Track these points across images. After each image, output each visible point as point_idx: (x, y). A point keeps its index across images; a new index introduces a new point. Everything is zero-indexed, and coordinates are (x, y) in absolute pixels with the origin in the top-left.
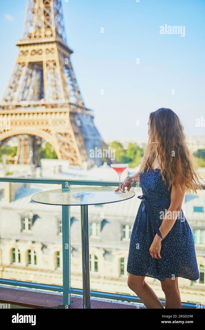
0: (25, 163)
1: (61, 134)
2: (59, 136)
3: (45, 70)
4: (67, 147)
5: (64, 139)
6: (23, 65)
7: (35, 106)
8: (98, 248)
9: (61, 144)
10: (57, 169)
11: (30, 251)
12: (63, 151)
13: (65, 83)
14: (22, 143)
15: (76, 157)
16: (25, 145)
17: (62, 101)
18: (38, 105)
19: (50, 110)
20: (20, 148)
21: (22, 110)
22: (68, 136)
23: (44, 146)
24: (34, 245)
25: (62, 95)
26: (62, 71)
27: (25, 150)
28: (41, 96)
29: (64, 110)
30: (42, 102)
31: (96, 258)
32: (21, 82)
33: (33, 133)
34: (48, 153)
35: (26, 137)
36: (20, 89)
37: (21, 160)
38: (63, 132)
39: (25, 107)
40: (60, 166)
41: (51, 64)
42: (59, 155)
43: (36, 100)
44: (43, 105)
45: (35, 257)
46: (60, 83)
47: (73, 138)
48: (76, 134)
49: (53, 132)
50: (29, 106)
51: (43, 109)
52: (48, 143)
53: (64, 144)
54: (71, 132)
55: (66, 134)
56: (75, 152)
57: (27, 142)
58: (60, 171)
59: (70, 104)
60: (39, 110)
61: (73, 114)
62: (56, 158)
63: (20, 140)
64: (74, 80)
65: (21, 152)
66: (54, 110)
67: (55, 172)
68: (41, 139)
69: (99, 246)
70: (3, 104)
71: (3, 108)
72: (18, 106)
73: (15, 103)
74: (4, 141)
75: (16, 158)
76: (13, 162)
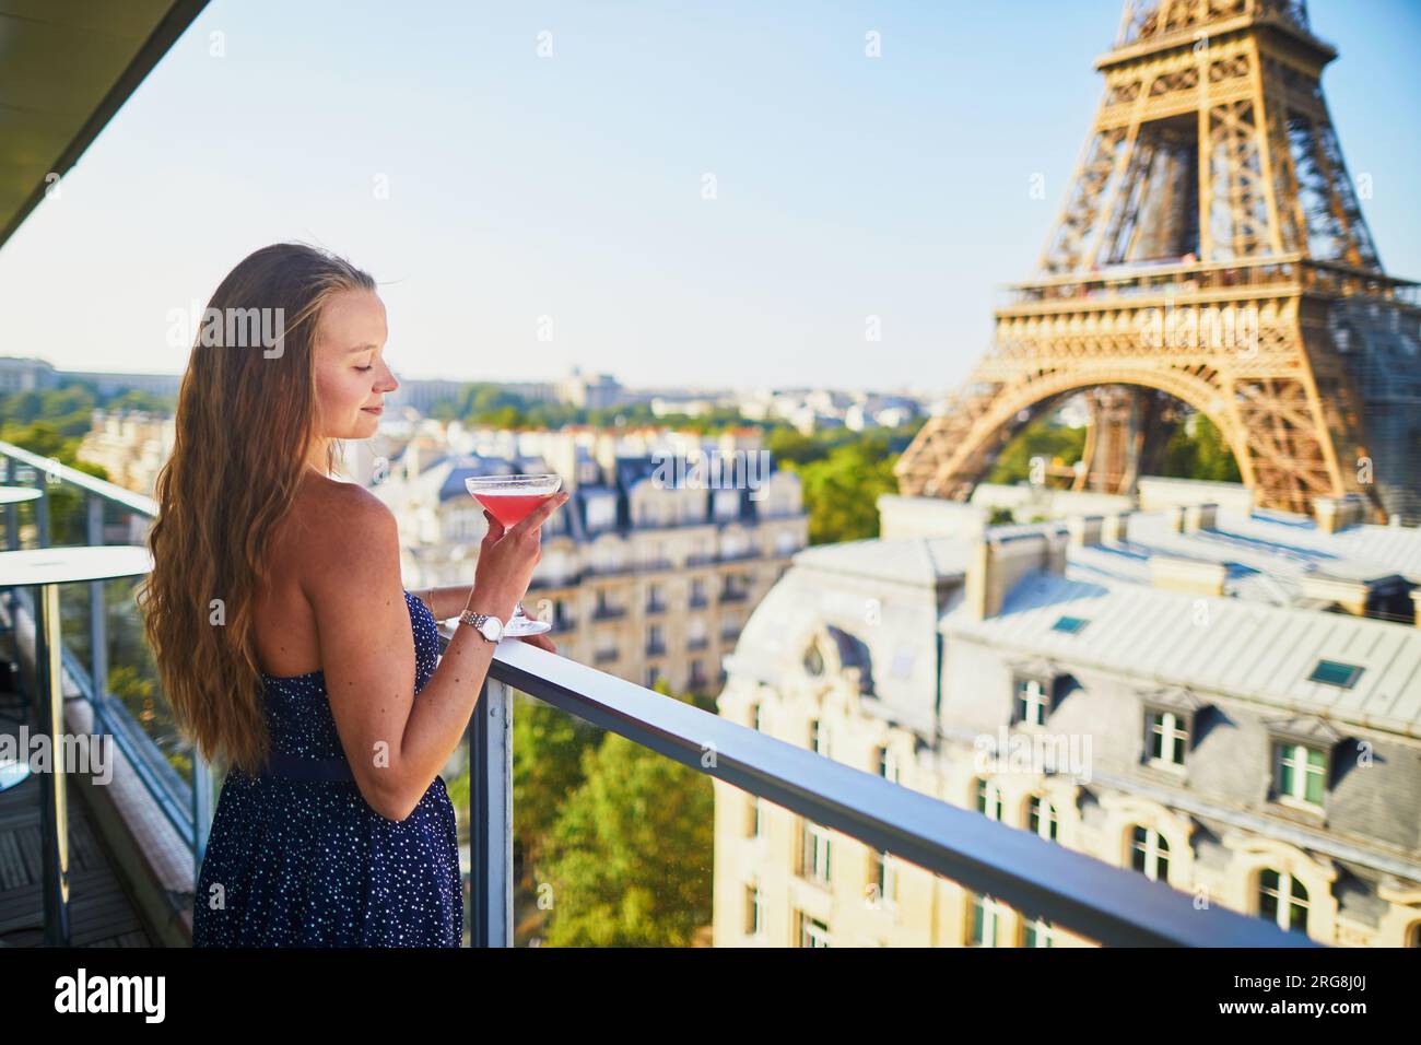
0: (1113, 489)
1: (1260, 386)
2: (1252, 391)
3: (1206, 144)
4: (1281, 434)
5: (1269, 404)
6: (1120, 135)
7: (1157, 282)
9: (1254, 421)
10: (1193, 517)
11: (1035, 802)
12: (1267, 449)
13: (1288, 188)
14: (1107, 414)
15: (1323, 475)
16: (1115, 425)
17: (1275, 253)
18: (1169, 279)
19: (1216, 293)
20: (1098, 432)
21: (1108, 299)
22: (1288, 393)
23: (1191, 429)
24: (1051, 783)
25: (1271, 232)
26: (1277, 138)
27: (1115, 441)
28: (1186, 239)
29: (1277, 290)
30: (1188, 264)
32: (1109, 200)
33: (1148, 381)
34: (1204, 454)
35: (1120, 393)
36: (1103, 225)
37: (1099, 479)
38: (1266, 375)
39: (1120, 286)
41: (1231, 119)
42: (1245, 464)
43: (1158, 259)
44: (1189, 276)
45: (1054, 825)
46: (1265, 185)
47: (1313, 403)
48: (1324, 385)
49: (1226, 378)
50: (1135, 282)
51: (1191, 292)
52: (1206, 422)
53: (1268, 422)
54: (1304, 376)
55: (1279, 386)
56: (1318, 456)
57: (1123, 415)
59: (1306, 264)
60: (1171, 294)
61: (1314, 307)
62: (1234, 477)
63: (1099, 405)
64: (1331, 168)
65: (1098, 449)
66: (1238, 292)
67: (1182, 529)
68: (1178, 405)
69: (1313, 844)
70: (1045, 279)
71: (1039, 293)
72: (1093, 286)
73: (1083, 274)
74: (1043, 407)
75: (1080, 470)
76: (1068, 483)
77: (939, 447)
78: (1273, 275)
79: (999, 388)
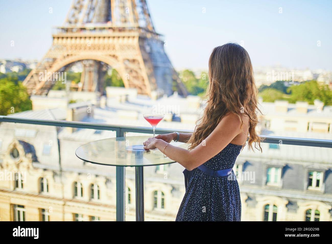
0: (90, 91)
1: (128, 60)
2: (127, 63)
4: (134, 74)
5: (132, 66)
7: (102, 29)
8: (165, 184)
9: (128, 71)
10: (124, 98)
11: (92, 185)
12: (131, 79)
14: (87, 69)
15: (145, 85)
16: (90, 72)
17: (131, 24)
18: (104, 29)
19: (117, 34)
20: (85, 74)
21: (87, 33)
22: (136, 63)
23: (110, 73)
24: (98, 179)
25: (130, 18)
27: (90, 76)
28: (108, 18)
29: (132, 34)
30: (109, 25)
31: (163, 194)
32: (86, 3)
33: (99, 59)
34: (114, 80)
35: (91, 62)
36: (85, 10)
37: (86, 88)
38: (131, 58)
39: (91, 30)
40: (127, 95)
42: (126, 83)
43: (102, 23)
44: (110, 28)
45: (99, 191)
46: (128, 4)
47: (142, 65)
48: (145, 61)
49: (121, 58)
50: (95, 29)
51: (110, 33)
52: (114, 71)
53: (131, 71)
54: (140, 58)
55: (134, 61)
56: (143, 80)
57: (92, 69)
58: (127, 100)
59: (139, 28)
60: (106, 33)
61: (142, 39)
62: (123, 86)
63: (85, 66)
65: (85, 79)
66: (122, 34)
67: (121, 101)
68: (107, 65)
70: (67, 26)
71: (67, 30)
72: (83, 29)
73: (79, 25)
74: (68, 66)
75: (80, 85)
76: (77, 89)
77: (35, 78)
78: (131, 30)
79: (54, 60)
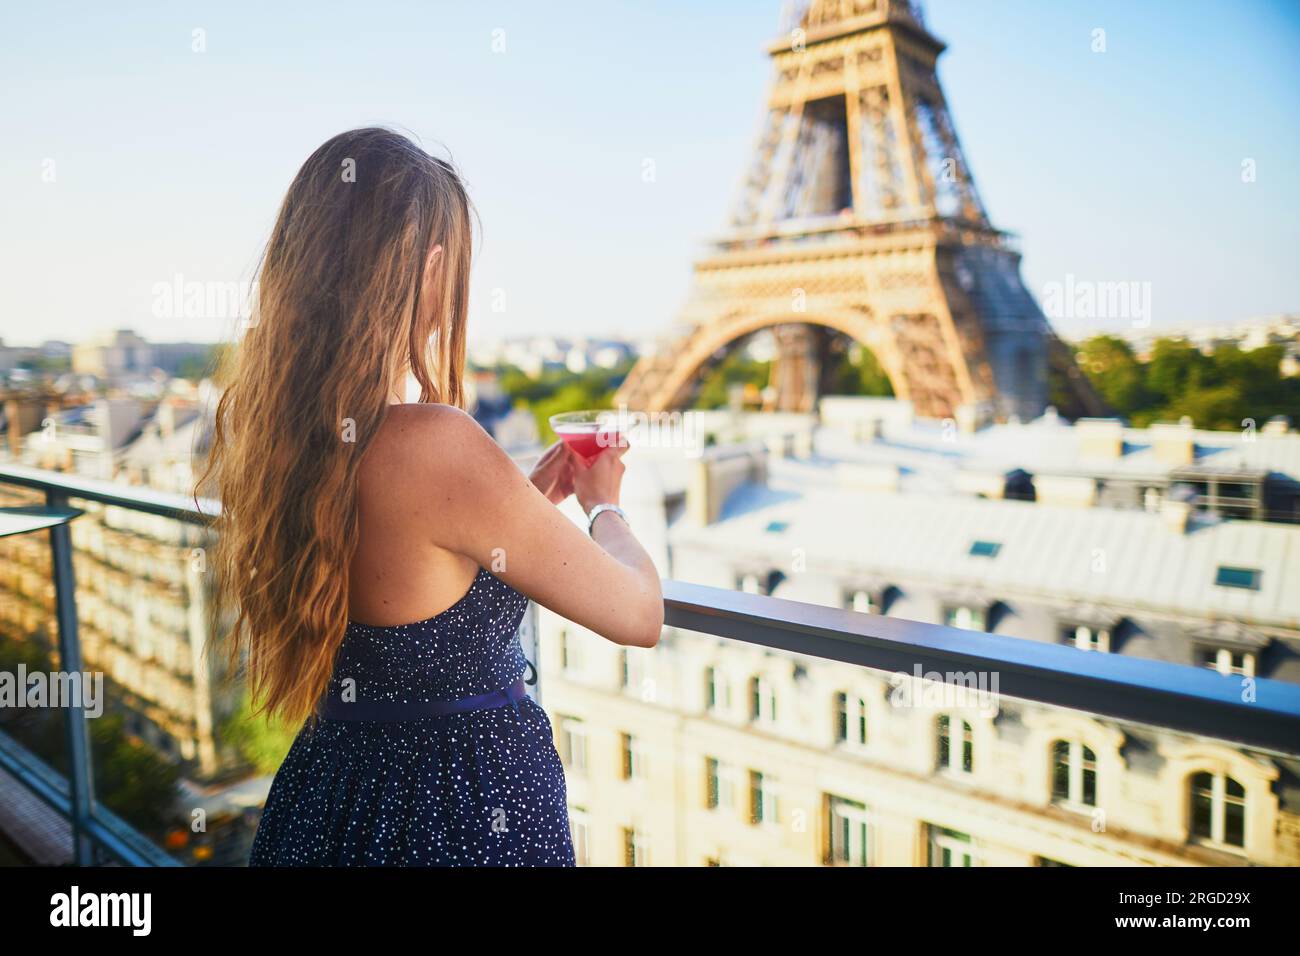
0: (797, 409)
1: (906, 318)
2: (902, 327)
3: (855, 118)
4: (923, 357)
5: (917, 334)
6: (786, 110)
7: (826, 233)
9: (906, 348)
10: (868, 429)
12: (916, 371)
13: (920, 155)
14: (789, 349)
15: (957, 390)
16: (796, 357)
17: (913, 209)
18: (831, 232)
19: (870, 242)
21: (784, 250)
22: (930, 325)
23: (855, 357)
25: (909, 191)
26: (909, 114)
27: (796, 369)
28: (843, 198)
29: (916, 238)
30: (845, 219)
32: (781, 165)
33: (822, 319)
34: (867, 378)
35: (798, 331)
36: (777, 186)
37: (786, 401)
38: (913, 310)
39: (794, 239)
40: (879, 422)
41: (874, 99)
42: (899, 383)
43: (826, 215)
44: (848, 229)
46: (902, 153)
47: (948, 329)
48: (957, 316)
49: (882, 313)
50: (806, 235)
51: (850, 242)
52: (867, 351)
53: (915, 349)
54: (939, 309)
55: (921, 319)
57: (802, 348)
58: (878, 435)
59: (937, 219)
60: (835, 244)
61: (946, 252)
62: (889, 392)
63: (780, 340)
64: (949, 141)
65: (785, 378)
66: (883, 243)
68: (844, 338)
70: (732, 234)
71: (728, 245)
72: (773, 239)
73: (763, 229)
74: (738, 343)
75: (769, 396)
76: (758, 407)
77: (651, 382)
78: (912, 227)
79: (698, 329)
